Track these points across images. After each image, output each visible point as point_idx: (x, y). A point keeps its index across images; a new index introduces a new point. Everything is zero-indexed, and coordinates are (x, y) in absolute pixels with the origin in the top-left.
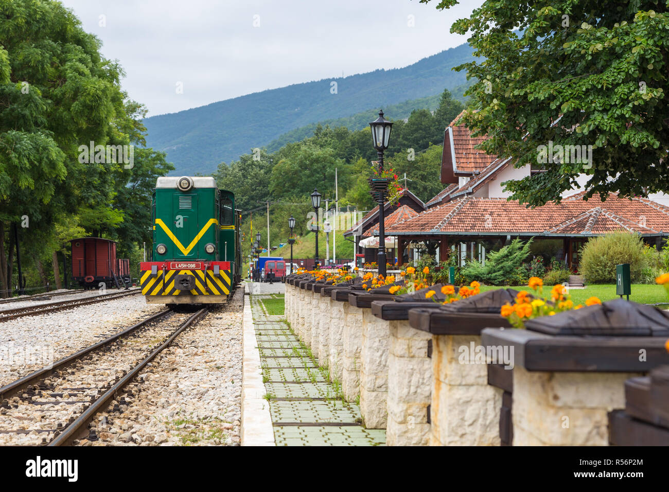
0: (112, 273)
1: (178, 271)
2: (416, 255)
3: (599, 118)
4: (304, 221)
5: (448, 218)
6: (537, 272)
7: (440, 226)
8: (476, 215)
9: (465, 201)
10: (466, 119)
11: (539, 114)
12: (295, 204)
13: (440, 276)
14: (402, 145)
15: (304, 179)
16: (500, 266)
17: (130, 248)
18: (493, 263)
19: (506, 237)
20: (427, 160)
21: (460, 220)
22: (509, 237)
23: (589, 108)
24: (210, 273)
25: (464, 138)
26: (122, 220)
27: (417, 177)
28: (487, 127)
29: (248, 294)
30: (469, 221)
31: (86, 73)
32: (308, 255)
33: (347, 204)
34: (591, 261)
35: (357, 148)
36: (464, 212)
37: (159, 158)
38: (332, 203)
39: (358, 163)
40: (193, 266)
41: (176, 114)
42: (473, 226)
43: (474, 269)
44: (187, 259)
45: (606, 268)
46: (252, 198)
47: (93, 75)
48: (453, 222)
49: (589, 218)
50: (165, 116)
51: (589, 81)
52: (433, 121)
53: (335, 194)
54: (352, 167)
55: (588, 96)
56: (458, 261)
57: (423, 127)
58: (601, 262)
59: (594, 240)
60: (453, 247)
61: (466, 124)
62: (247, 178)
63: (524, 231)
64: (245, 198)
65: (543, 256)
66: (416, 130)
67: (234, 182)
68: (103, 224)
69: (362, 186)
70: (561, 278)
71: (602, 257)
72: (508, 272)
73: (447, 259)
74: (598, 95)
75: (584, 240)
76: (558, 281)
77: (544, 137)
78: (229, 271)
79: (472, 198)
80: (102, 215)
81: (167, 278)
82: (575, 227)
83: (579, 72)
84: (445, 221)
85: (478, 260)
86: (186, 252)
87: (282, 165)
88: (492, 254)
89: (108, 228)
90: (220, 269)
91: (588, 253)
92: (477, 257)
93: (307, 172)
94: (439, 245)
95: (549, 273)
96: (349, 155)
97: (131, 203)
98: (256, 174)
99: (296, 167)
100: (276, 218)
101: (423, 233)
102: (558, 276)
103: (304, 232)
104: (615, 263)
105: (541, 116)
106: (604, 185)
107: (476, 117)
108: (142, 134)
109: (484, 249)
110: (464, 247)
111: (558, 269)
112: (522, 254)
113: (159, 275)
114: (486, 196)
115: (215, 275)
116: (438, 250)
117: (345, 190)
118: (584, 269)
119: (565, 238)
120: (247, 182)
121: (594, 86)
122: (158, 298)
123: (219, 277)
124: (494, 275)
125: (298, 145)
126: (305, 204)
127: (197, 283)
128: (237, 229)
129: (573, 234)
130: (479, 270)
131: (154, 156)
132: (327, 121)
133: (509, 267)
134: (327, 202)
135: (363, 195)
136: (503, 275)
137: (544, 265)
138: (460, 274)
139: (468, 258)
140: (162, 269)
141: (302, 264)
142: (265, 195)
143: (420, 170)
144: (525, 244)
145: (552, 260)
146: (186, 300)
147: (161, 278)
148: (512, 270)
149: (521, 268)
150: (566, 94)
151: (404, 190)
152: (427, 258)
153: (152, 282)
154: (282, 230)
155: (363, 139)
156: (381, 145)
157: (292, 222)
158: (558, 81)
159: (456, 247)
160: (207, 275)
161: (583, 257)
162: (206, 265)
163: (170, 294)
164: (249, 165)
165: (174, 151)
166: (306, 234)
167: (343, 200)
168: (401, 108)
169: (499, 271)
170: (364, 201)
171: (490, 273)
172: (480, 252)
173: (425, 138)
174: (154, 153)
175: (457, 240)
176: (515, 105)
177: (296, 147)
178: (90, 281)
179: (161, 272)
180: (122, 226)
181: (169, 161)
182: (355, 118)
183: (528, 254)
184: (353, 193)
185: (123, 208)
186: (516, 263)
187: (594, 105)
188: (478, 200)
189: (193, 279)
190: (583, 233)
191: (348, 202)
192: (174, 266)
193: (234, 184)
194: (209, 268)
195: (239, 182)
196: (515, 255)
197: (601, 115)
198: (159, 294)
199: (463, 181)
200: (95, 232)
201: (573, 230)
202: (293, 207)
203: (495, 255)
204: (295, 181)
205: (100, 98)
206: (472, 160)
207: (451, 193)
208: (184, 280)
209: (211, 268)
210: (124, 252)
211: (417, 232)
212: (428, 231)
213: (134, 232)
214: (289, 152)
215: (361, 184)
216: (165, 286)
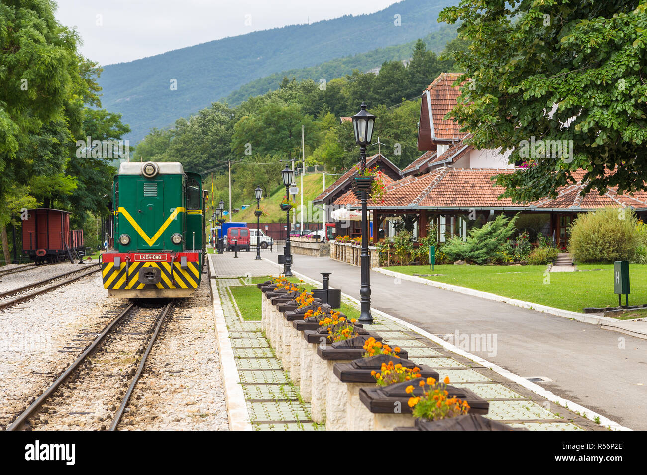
0: (65, 246)
1: (142, 263)
2: (392, 230)
3: (598, 114)
4: (268, 182)
5: (427, 191)
6: (523, 248)
7: (418, 200)
8: (456, 188)
9: (444, 172)
10: (456, 112)
11: (533, 106)
12: (259, 164)
13: (419, 253)
14: (372, 99)
15: (268, 136)
16: (483, 243)
17: (83, 218)
18: (476, 240)
19: (489, 211)
20: (401, 117)
21: (440, 194)
22: (492, 212)
23: (588, 104)
24: (177, 265)
25: (443, 103)
26: (76, 187)
27: (390, 136)
28: (478, 121)
29: (215, 277)
30: (449, 195)
31: (41, 40)
32: (272, 218)
33: (314, 163)
34: (581, 240)
35: (324, 102)
36: (444, 185)
37: (114, 119)
38: (298, 162)
39: (326, 119)
40: (158, 258)
41: (130, 63)
42: (454, 200)
43: (455, 246)
44: (152, 251)
45: (597, 247)
46: (212, 156)
47: (49, 43)
48: (432, 196)
49: (577, 191)
50: (119, 64)
51: (587, 77)
52: (406, 73)
53: (302, 153)
54: (319, 123)
55: (586, 92)
56: (437, 238)
57: (395, 80)
58: (591, 240)
59: (583, 216)
60: (432, 223)
61: (455, 119)
62: (207, 134)
63: (509, 205)
64: (205, 156)
65: (529, 230)
66: (388, 83)
67: (193, 139)
68: (55, 191)
69: (331, 144)
70: (549, 257)
71: (592, 235)
72: (491, 250)
73: (426, 236)
74: (598, 90)
75: (574, 215)
76: (545, 260)
77: (536, 128)
78: (198, 263)
79: (452, 169)
80: (53, 182)
81: (131, 270)
82: (563, 201)
83: (576, 65)
84: (424, 194)
85: (459, 236)
86: (151, 242)
87: (245, 121)
88: (475, 230)
89: (61, 196)
90: (187, 261)
91: (578, 230)
92: (457, 233)
93: (272, 129)
94: (417, 219)
95: (535, 250)
96: (315, 109)
97: (84, 167)
98: (216, 131)
99: (261, 123)
100: (238, 178)
101: (400, 207)
102: (545, 254)
103: (269, 194)
104: (606, 241)
105: (534, 108)
106: (601, 179)
107: (466, 111)
108: (97, 95)
109: (465, 222)
110: (443, 220)
111: (545, 246)
112: (507, 231)
113: (122, 268)
114: (467, 167)
115: (182, 268)
116: (415, 224)
117: (313, 148)
118: (573, 247)
119: (552, 213)
120: (207, 139)
121: (592, 82)
122: (121, 293)
123: (187, 269)
124: (477, 253)
125: (262, 99)
126: (270, 164)
127: (163, 276)
128: (204, 213)
129: (561, 208)
130: (461, 247)
131: (109, 117)
132: (292, 71)
133: (493, 244)
134: (293, 162)
135: (332, 154)
136: (487, 253)
137: (530, 241)
138: (440, 252)
139: (448, 235)
140: (125, 261)
141: (267, 228)
142: (227, 152)
143: (394, 128)
144: (509, 220)
145: (538, 236)
146: (151, 294)
147: (125, 270)
148: (496, 248)
149: (505, 245)
150: (563, 90)
151: (377, 155)
152: (404, 235)
153: (115, 275)
154: (245, 190)
155: (330, 92)
156: (364, 140)
157: (259, 192)
158: (554, 76)
159: (435, 222)
160: (174, 268)
161: (572, 234)
162: (173, 257)
163: (134, 288)
164: (209, 120)
165: (127, 102)
166: (271, 195)
167: (310, 159)
168: (370, 56)
169: (482, 249)
170: (333, 161)
171: (472, 251)
172: (460, 226)
173: (397, 91)
174: (109, 115)
175: (435, 214)
176: (506, 97)
177: (259, 101)
178: (42, 255)
179: (124, 264)
180: (75, 194)
182: (322, 67)
183: (513, 231)
184: (321, 152)
185: (77, 175)
186: (501, 240)
187: (593, 100)
188: (458, 171)
189: (159, 272)
190: (572, 208)
191: (315, 161)
192: (138, 257)
193: (193, 141)
194: (175, 260)
195: (198, 138)
196: (499, 231)
197: (600, 111)
198: (122, 288)
199: (442, 149)
200: (47, 201)
201: (560, 205)
202: (257, 167)
203: (477, 232)
204: (259, 139)
205: (55, 69)
206: (452, 127)
207: (429, 161)
208: (149, 273)
209: (178, 260)
210: (78, 222)
211: (394, 206)
212: (406, 206)
213: (88, 201)
214: (252, 107)
215: (330, 141)
216: (129, 279)
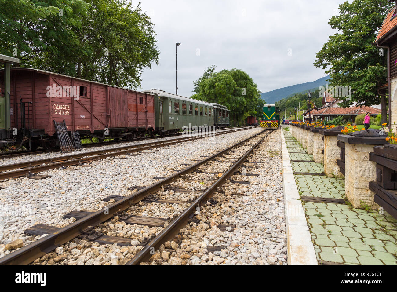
1: (268, 122)
2: (317, 119)
7: (322, 113)
8: (330, 111)
9: (328, 108)
21: (327, 112)
22: (338, 115)
29: (282, 127)
32: (294, 119)
35: (304, 98)
36: (328, 110)
38: (298, 109)
39: (304, 101)
40: (271, 121)
42: (330, 113)
43: (330, 122)
44: (269, 120)
47: (252, 86)
48: (325, 112)
49: (357, 111)
56: (326, 120)
58: (359, 120)
59: (358, 116)
63: (342, 114)
64: (281, 108)
65: (346, 119)
73: (324, 120)
75: (356, 116)
80: (253, 112)
85: (331, 120)
87: (288, 102)
89: (254, 114)
91: (357, 119)
93: (293, 103)
94: (322, 117)
96: (302, 99)
98: (283, 104)
99: (291, 102)
100: (287, 112)
108: (261, 97)
110: (328, 117)
111: (350, 122)
114: (333, 107)
117: (301, 106)
118: (356, 122)
119: (351, 115)
120: (281, 105)
123: (276, 123)
127: (272, 125)
128: (279, 114)
129: (353, 114)
130: (332, 122)
131: (263, 101)
133: (338, 121)
136: (337, 123)
138: (328, 123)
139: (329, 120)
140: (265, 122)
142: (285, 108)
143: (317, 102)
144: (342, 117)
145: (348, 120)
146: (269, 128)
151: (314, 106)
152: (319, 120)
153: (263, 124)
154: (288, 114)
156: (310, 97)
157: (290, 113)
160: (273, 123)
162: (273, 121)
163: (266, 127)
166: (293, 115)
169: (335, 122)
170: (306, 108)
172: (331, 118)
175: (326, 116)
178: (251, 124)
180: (257, 114)
181: (265, 101)
182: (304, 92)
183: (342, 119)
184: (303, 107)
185: (257, 111)
186: (340, 121)
188: (331, 108)
190: (355, 114)
193: (279, 106)
196: (339, 119)
198: (264, 127)
199: (327, 104)
200: (252, 115)
202: (290, 110)
203: (335, 119)
204: (291, 105)
205: (253, 90)
206: (329, 99)
207: (325, 106)
208: (269, 124)
210: (257, 119)
211: (317, 114)
212: (320, 114)
213: (259, 115)
214: (290, 99)
215: (305, 105)
216: (265, 125)
